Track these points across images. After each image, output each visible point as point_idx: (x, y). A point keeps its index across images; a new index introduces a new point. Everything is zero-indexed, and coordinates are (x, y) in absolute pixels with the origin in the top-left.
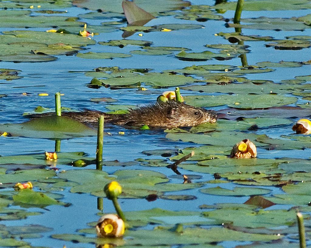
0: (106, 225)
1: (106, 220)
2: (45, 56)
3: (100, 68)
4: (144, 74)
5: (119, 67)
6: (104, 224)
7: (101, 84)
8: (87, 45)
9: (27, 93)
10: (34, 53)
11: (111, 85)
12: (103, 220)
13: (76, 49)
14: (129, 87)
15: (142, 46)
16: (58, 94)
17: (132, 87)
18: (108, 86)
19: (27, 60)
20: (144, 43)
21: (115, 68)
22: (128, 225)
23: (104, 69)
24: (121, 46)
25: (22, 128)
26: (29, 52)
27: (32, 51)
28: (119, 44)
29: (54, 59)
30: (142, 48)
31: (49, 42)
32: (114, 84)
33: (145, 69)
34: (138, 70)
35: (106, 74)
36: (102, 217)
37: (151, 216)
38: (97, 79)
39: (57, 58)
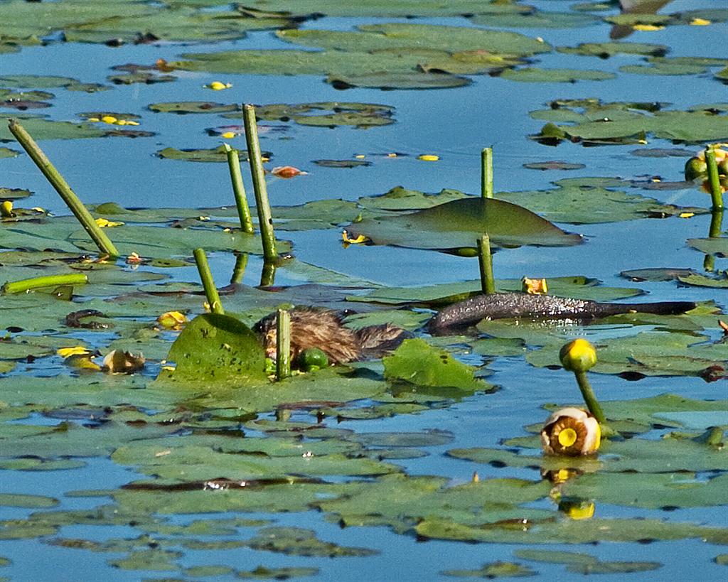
0: (562, 429)
1: (562, 418)
2: (447, 77)
3: (560, 101)
4: (653, 114)
5: (600, 100)
6: (558, 428)
7: (563, 135)
8: (535, 53)
9: (397, 154)
10: (423, 71)
11: (583, 137)
12: (556, 419)
13: (511, 63)
14: (621, 141)
15: (646, 56)
16: (488, 150)
17: (628, 140)
18: (577, 140)
19: (408, 85)
20: (651, 49)
21: (591, 101)
22: (608, 429)
23: (568, 103)
24: (604, 56)
25: (409, 226)
26: (413, 69)
27: (419, 66)
28: (600, 50)
29: (464, 82)
30: (646, 60)
31: (455, 47)
32: (590, 136)
33: (655, 104)
34: (640, 106)
35: (573, 114)
36: (553, 412)
37: (654, 411)
38: (555, 124)
39: (471, 80)
